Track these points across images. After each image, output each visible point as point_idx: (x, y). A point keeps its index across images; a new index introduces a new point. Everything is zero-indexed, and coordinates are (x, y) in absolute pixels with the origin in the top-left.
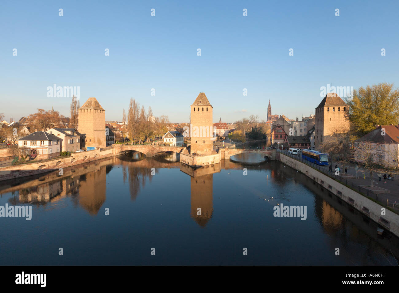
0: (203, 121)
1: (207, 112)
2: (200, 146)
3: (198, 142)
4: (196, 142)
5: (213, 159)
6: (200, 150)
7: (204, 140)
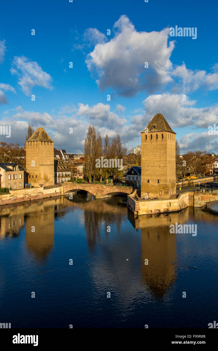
0: (158, 153)
1: (162, 140)
2: (153, 188)
3: (150, 182)
4: (148, 181)
5: (168, 206)
6: (152, 193)
7: (158, 178)
